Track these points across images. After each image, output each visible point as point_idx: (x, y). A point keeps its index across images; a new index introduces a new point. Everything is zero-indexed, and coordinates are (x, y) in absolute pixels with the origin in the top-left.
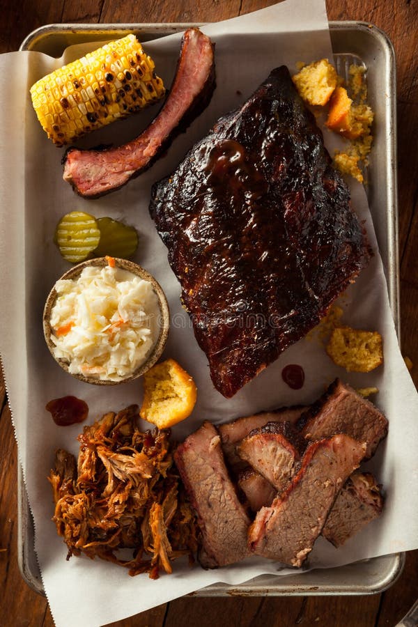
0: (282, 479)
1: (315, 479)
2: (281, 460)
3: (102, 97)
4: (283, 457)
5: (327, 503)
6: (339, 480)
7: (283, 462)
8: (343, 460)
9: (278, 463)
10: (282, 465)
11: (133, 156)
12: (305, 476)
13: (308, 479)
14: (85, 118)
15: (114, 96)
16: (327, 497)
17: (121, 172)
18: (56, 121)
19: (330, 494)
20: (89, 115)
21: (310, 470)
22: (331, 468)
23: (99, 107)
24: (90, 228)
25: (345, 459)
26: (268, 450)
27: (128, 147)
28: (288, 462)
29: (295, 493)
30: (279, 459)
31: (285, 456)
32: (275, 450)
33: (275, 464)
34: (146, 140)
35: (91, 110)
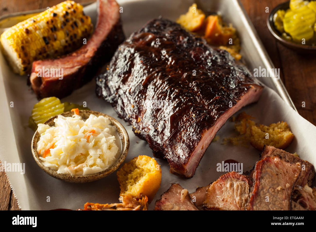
0: (244, 204)
1: (268, 187)
2: (239, 191)
3: (51, 26)
4: (240, 187)
5: (284, 205)
6: (288, 185)
7: (241, 191)
8: (285, 172)
9: (237, 193)
10: (241, 194)
11: (79, 59)
12: (260, 187)
13: (263, 189)
14: (41, 40)
15: (59, 25)
16: (282, 201)
17: (72, 67)
18: (22, 43)
19: (284, 196)
20: (44, 38)
21: (263, 181)
22: (278, 178)
23: (50, 32)
24: (56, 105)
25: (287, 172)
26: (227, 188)
27: (74, 54)
28: (245, 189)
29: (257, 202)
30: (237, 190)
31: (241, 185)
32: (232, 185)
33: (235, 196)
34: (86, 50)
35: (46, 35)
